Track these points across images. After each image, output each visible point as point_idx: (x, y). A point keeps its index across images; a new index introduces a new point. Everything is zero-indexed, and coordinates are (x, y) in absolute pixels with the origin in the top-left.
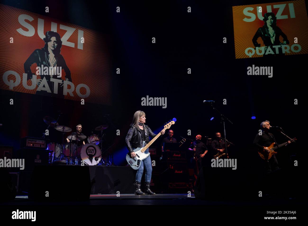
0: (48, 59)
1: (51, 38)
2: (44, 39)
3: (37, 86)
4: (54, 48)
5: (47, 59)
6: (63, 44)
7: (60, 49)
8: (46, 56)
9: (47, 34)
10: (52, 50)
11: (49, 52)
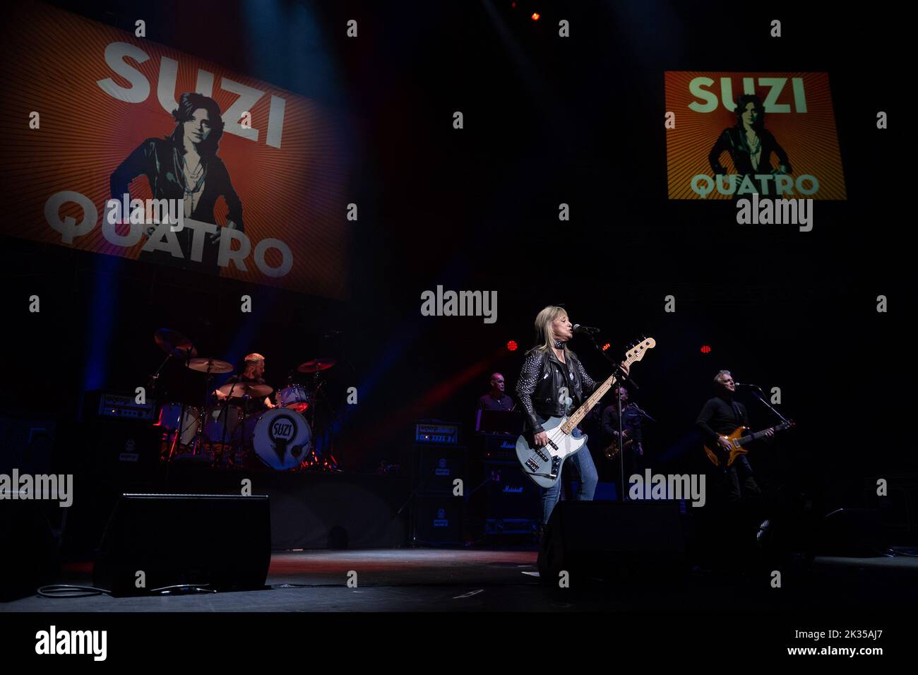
0: (182, 167)
1: (193, 110)
2: (174, 112)
3: (145, 238)
4: (199, 138)
5: (179, 167)
6: (226, 129)
7: (219, 143)
8: (175, 158)
9: (183, 100)
10: (193, 143)
11: (186, 148)
